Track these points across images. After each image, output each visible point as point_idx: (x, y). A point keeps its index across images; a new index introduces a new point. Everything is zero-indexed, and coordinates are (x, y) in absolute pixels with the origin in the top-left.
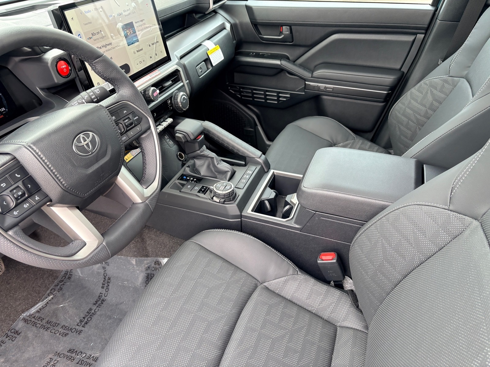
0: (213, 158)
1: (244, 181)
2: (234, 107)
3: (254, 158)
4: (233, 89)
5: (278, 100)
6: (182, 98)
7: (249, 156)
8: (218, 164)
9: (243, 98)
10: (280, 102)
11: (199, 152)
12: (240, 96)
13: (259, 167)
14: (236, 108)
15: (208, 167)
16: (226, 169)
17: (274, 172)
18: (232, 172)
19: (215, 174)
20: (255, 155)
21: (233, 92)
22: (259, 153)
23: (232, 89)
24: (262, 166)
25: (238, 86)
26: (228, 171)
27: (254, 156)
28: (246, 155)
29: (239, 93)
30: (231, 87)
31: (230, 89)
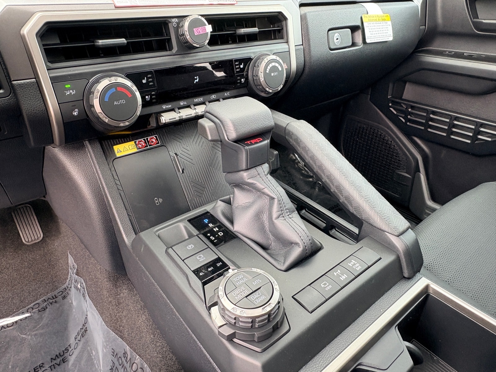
0: (274, 198)
1: (327, 286)
2: (390, 135)
3: (384, 231)
4: (396, 107)
5: (474, 138)
6: (271, 65)
7: (371, 222)
8: (278, 217)
9: (408, 123)
10: (477, 142)
11: (245, 174)
12: (404, 121)
13: (387, 259)
14: (392, 137)
15: (258, 216)
16: (295, 238)
17: (427, 287)
18: (304, 250)
19: (268, 239)
20: (388, 225)
21: (395, 113)
22: (401, 222)
23: (393, 106)
24: (398, 259)
25: (404, 104)
26: (297, 244)
27: (383, 227)
28: (364, 217)
29: (404, 116)
30: (394, 103)
31: (391, 107)
